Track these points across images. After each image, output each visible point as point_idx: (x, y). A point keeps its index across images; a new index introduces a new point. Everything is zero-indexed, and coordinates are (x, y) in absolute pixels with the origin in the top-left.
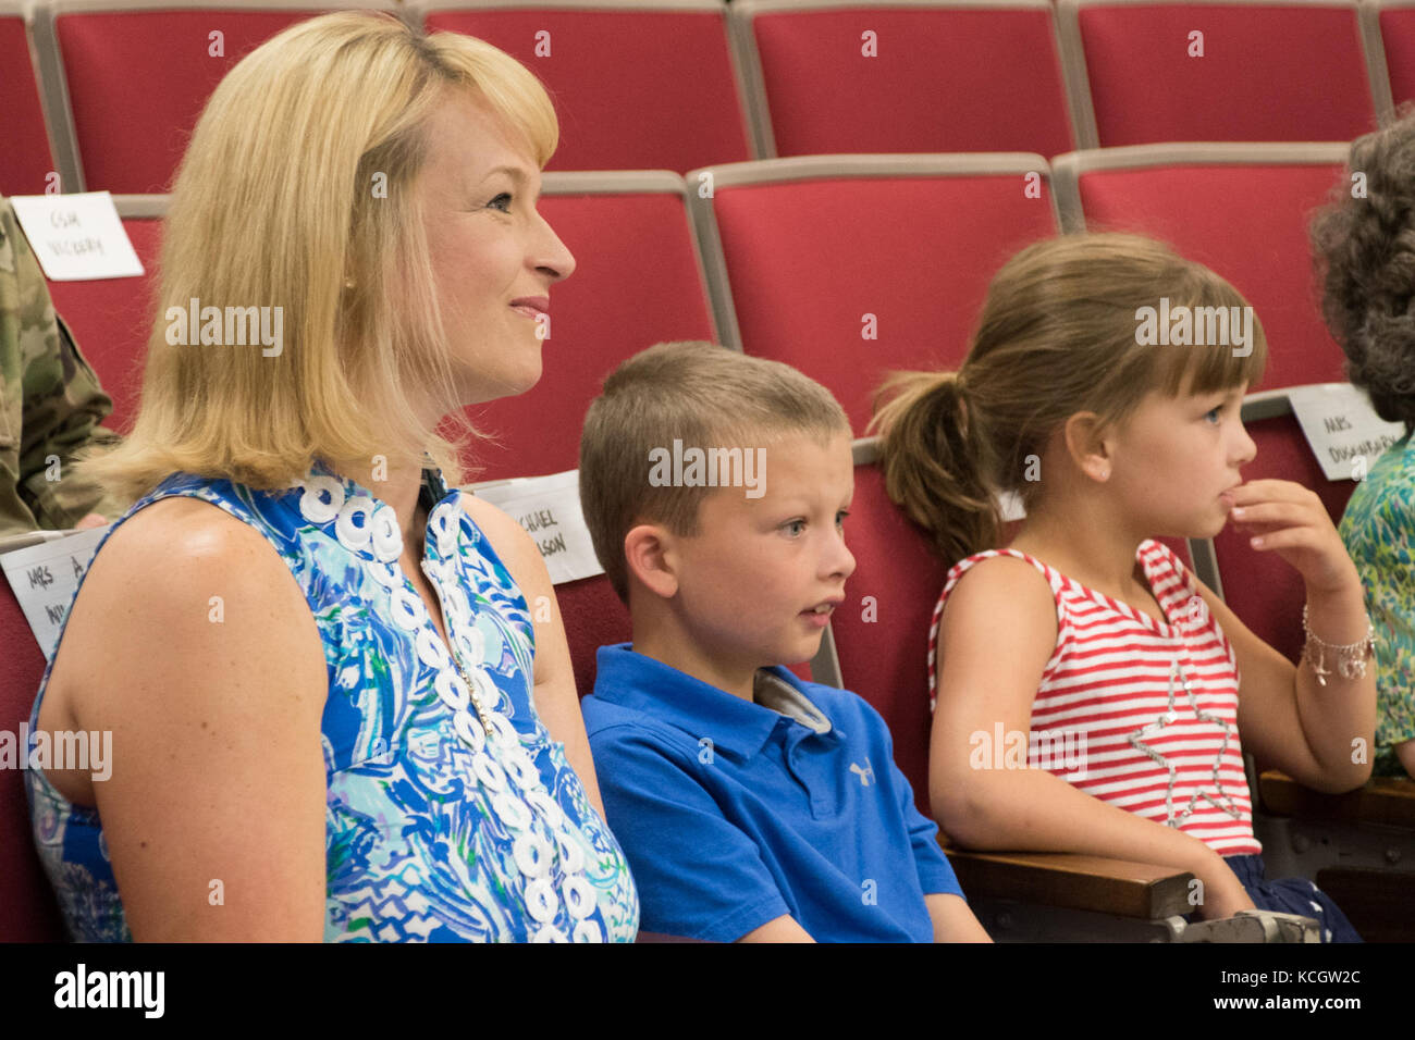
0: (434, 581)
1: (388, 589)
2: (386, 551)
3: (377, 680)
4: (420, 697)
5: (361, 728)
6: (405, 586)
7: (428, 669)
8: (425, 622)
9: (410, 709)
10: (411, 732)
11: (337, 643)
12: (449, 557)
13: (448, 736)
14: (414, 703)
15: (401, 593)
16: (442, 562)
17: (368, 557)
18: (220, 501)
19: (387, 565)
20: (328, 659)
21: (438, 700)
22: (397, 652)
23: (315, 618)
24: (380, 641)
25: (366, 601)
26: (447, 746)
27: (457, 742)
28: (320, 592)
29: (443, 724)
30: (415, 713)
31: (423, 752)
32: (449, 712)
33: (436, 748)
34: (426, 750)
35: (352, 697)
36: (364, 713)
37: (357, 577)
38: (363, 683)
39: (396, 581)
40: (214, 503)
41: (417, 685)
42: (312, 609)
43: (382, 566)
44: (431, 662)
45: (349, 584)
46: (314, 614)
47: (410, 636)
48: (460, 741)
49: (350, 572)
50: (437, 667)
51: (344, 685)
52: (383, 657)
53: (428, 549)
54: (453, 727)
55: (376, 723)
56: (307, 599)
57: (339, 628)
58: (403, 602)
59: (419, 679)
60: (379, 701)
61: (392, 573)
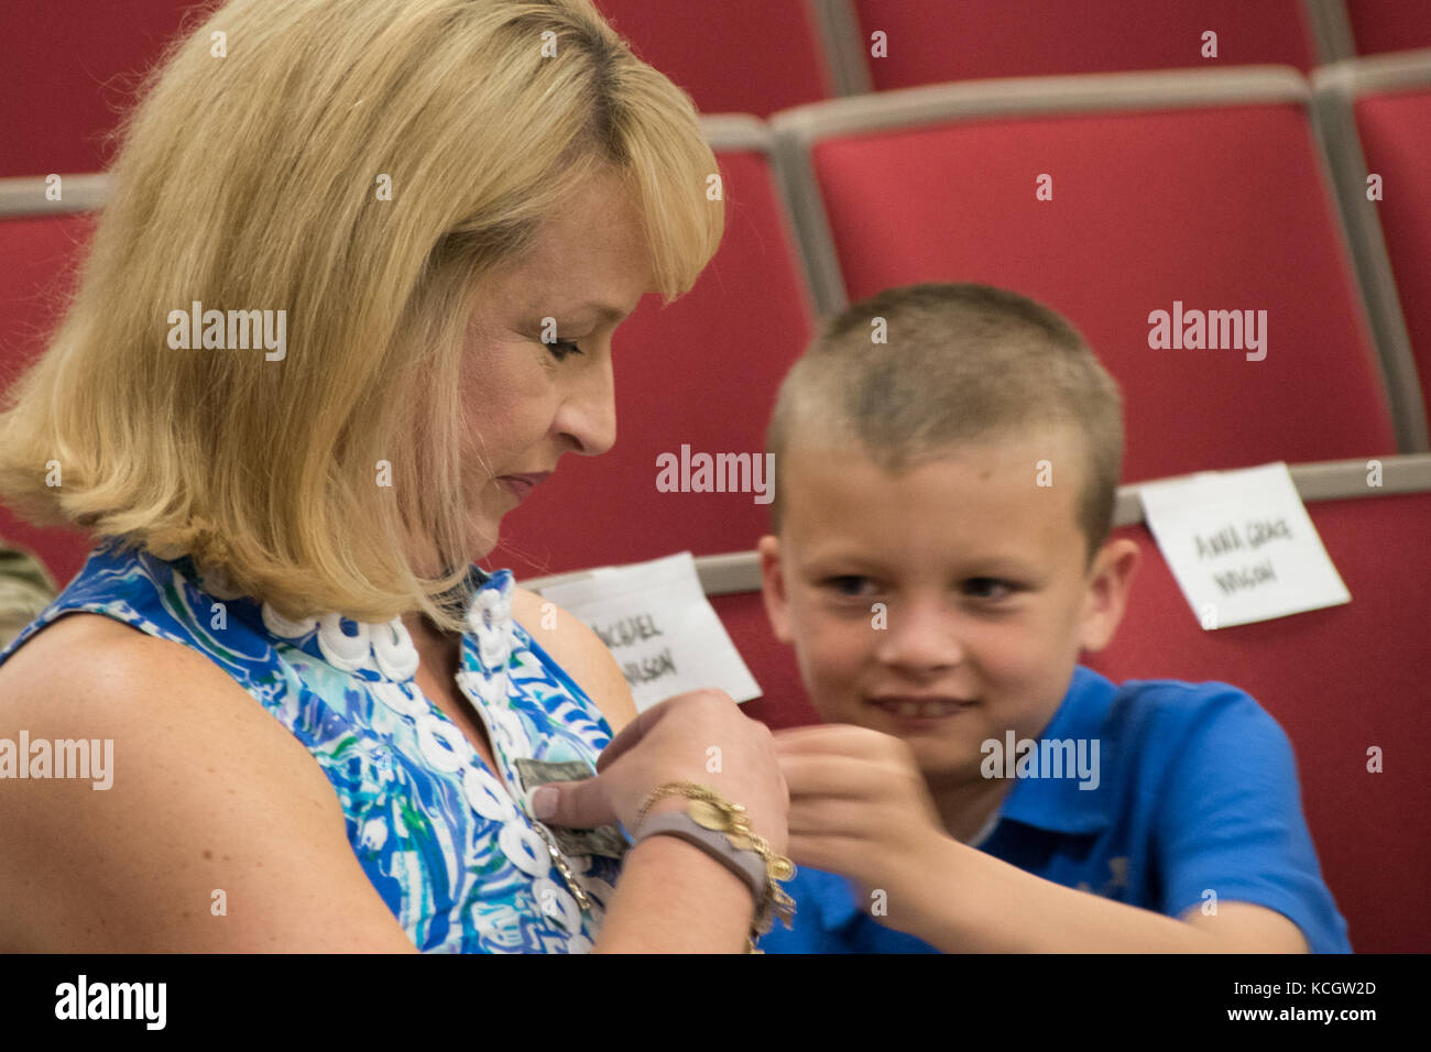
0: (476, 702)
1: (409, 719)
2: (397, 664)
3: (414, 841)
4: (483, 862)
5: (403, 906)
6: (432, 713)
7: (487, 823)
8: (472, 759)
9: (471, 878)
10: (476, 908)
11: (355, 787)
12: (498, 669)
13: (528, 913)
14: (475, 869)
15: (428, 724)
16: (487, 675)
17: (372, 676)
18: (142, 620)
19: (401, 686)
20: (344, 809)
21: (507, 866)
22: (439, 801)
23: (314, 755)
24: (414, 785)
25: (384, 736)
26: (530, 928)
27: (543, 922)
28: (315, 723)
29: (519, 898)
30: (478, 884)
31: (501, 937)
32: (525, 881)
33: (517, 932)
34: (504, 934)
35: (380, 862)
36: (402, 884)
37: (363, 703)
38: (392, 843)
39: (419, 706)
40: (133, 625)
41: (474, 846)
42: (306, 745)
43: (394, 688)
44: (490, 811)
45: (355, 715)
46: (312, 749)
47: (455, 780)
48: (546, 920)
49: (352, 697)
50: (499, 819)
51: (369, 845)
52: (420, 810)
53: (468, 657)
54: (534, 901)
55: (424, 898)
56: (295, 734)
57: (355, 765)
58: (435, 734)
59: (477, 837)
60: (423, 868)
61: (411, 697)
